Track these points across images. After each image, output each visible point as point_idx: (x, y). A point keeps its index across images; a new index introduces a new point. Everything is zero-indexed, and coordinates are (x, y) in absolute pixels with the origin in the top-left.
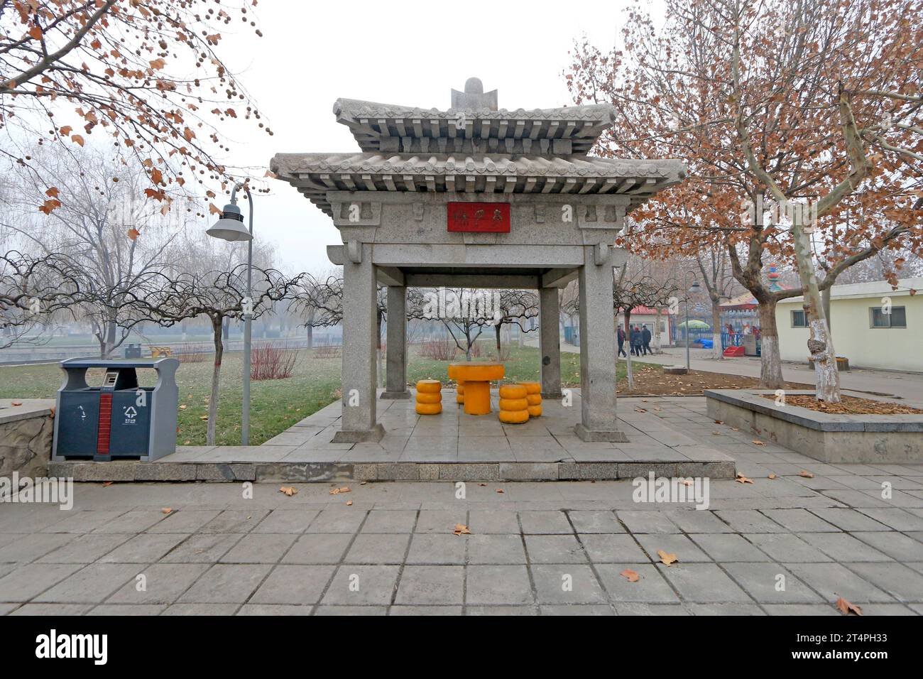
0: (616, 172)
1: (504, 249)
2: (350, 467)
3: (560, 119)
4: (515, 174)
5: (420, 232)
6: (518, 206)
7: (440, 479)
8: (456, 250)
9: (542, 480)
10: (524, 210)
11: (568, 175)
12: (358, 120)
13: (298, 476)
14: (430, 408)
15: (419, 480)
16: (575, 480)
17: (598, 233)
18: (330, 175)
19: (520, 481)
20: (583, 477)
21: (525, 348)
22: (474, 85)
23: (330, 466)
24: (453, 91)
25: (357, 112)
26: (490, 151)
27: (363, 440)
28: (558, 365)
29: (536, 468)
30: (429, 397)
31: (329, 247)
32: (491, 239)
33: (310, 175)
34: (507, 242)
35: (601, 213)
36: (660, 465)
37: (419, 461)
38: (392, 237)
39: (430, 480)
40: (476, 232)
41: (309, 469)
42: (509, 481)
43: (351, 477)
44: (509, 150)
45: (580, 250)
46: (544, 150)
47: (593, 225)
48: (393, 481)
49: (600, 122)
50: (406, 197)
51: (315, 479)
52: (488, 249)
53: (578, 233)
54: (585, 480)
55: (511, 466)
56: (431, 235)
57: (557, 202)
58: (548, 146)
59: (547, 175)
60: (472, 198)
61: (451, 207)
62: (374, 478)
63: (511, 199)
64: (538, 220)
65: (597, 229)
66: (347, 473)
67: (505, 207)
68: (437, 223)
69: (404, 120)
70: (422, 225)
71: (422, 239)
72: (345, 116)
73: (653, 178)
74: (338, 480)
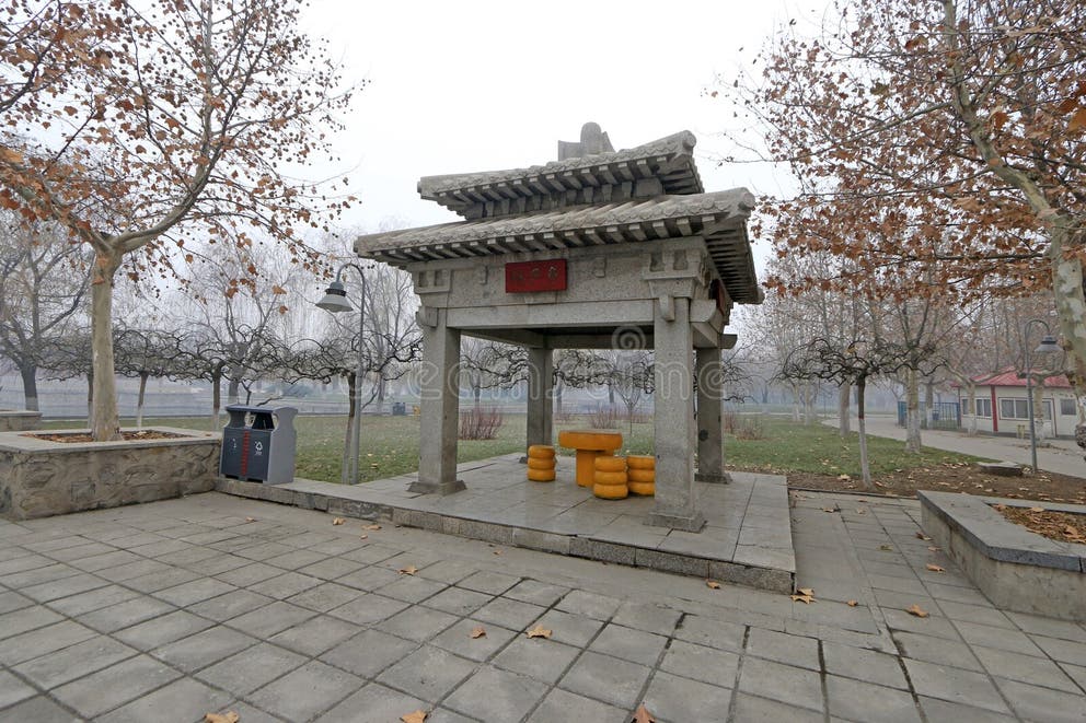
0: (662, 213)
1: (565, 308)
2: (390, 510)
4: (551, 230)
5: (486, 294)
6: (578, 261)
7: (460, 534)
8: (520, 311)
9: (553, 552)
10: (583, 265)
11: (606, 224)
12: (438, 194)
13: (354, 512)
15: (443, 532)
16: (587, 558)
17: (668, 283)
18: (397, 250)
19: (531, 549)
20: (596, 555)
22: (587, 131)
23: (377, 506)
24: (560, 142)
25: (437, 187)
26: (569, 204)
27: (432, 492)
28: (719, 442)
29: (547, 537)
32: (551, 299)
33: (382, 251)
34: (567, 299)
35: (668, 261)
37: (444, 513)
38: (461, 302)
39: (451, 534)
40: (536, 291)
41: (363, 507)
42: (520, 547)
43: (391, 520)
44: (588, 200)
45: (649, 304)
46: (627, 194)
47: (659, 275)
48: (422, 528)
49: (675, 154)
51: (366, 516)
52: (549, 308)
53: (644, 285)
54: (598, 560)
55: (523, 532)
56: (495, 297)
57: (614, 253)
58: (630, 189)
60: (528, 257)
61: (509, 267)
62: (408, 523)
63: (566, 255)
64: (597, 274)
65: (664, 280)
66: (388, 516)
67: (563, 266)
68: (498, 284)
69: (475, 187)
70: (487, 287)
71: (487, 301)
72: (427, 194)
73: (710, 215)
74: (382, 520)
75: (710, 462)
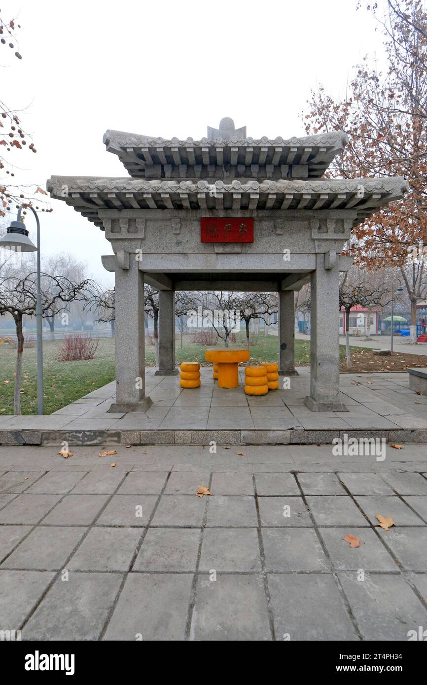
0: (346, 188)
1: (249, 258)
2: (117, 434)
3: (298, 145)
4: (258, 191)
5: (178, 243)
6: (260, 221)
7: (192, 443)
8: (209, 258)
9: (276, 444)
10: (266, 224)
11: (304, 191)
12: (124, 149)
13: (75, 441)
14: (191, 383)
15: (175, 444)
16: (303, 444)
17: (328, 243)
18: (98, 194)
19: (258, 445)
20: (311, 441)
21: (269, 337)
22: (227, 124)
23: (101, 433)
24: (209, 128)
25: (124, 142)
26: (238, 176)
27: (133, 410)
28: (293, 350)
29: (271, 434)
30: (190, 375)
31: (103, 257)
32: (237, 249)
33: (81, 194)
34: (251, 251)
35: (331, 226)
36: (374, 432)
37: (175, 429)
38: (154, 247)
39: (183, 444)
40: (224, 243)
41: (84, 435)
42: (248, 444)
43: (119, 442)
44: (254, 175)
45: (313, 257)
46: (284, 174)
47: (324, 236)
48: (154, 444)
49: (333, 147)
50: (166, 214)
51: (89, 443)
52: (235, 257)
53: (311, 243)
54: (311, 444)
55: (250, 433)
56: (188, 246)
57: (294, 217)
58: (287, 171)
59: (286, 191)
60: (221, 214)
61: (204, 222)
62: (138, 442)
63: (255, 215)
64: (278, 232)
65: (327, 240)
66: (116, 439)
67: (250, 222)
68: (192, 236)
69: (164, 148)
70: (179, 238)
71: (180, 249)
72: (113, 145)
73: (378, 194)
74: (107, 444)
75: (287, 363)
